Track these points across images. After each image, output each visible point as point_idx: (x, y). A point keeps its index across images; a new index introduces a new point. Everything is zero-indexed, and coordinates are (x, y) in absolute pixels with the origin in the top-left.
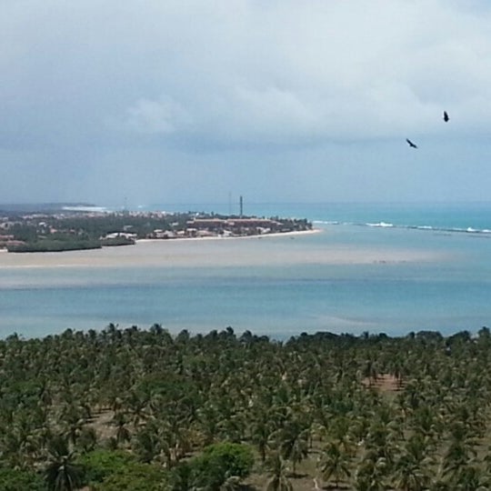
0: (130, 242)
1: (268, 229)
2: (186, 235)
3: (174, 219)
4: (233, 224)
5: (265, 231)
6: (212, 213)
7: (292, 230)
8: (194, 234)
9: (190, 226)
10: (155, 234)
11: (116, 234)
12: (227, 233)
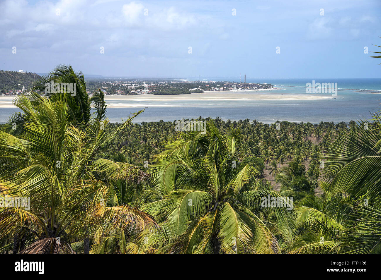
0: (201, 92)
1: (256, 88)
2: (224, 89)
3: (218, 83)
4: (242, 85)
5: (255, 88)
6: (233, 82)
7: (265, 88)
8: (227, 89)
9: (225, 86)
10: (211, 89)
11: (197, 89)
12: (239, 89)
